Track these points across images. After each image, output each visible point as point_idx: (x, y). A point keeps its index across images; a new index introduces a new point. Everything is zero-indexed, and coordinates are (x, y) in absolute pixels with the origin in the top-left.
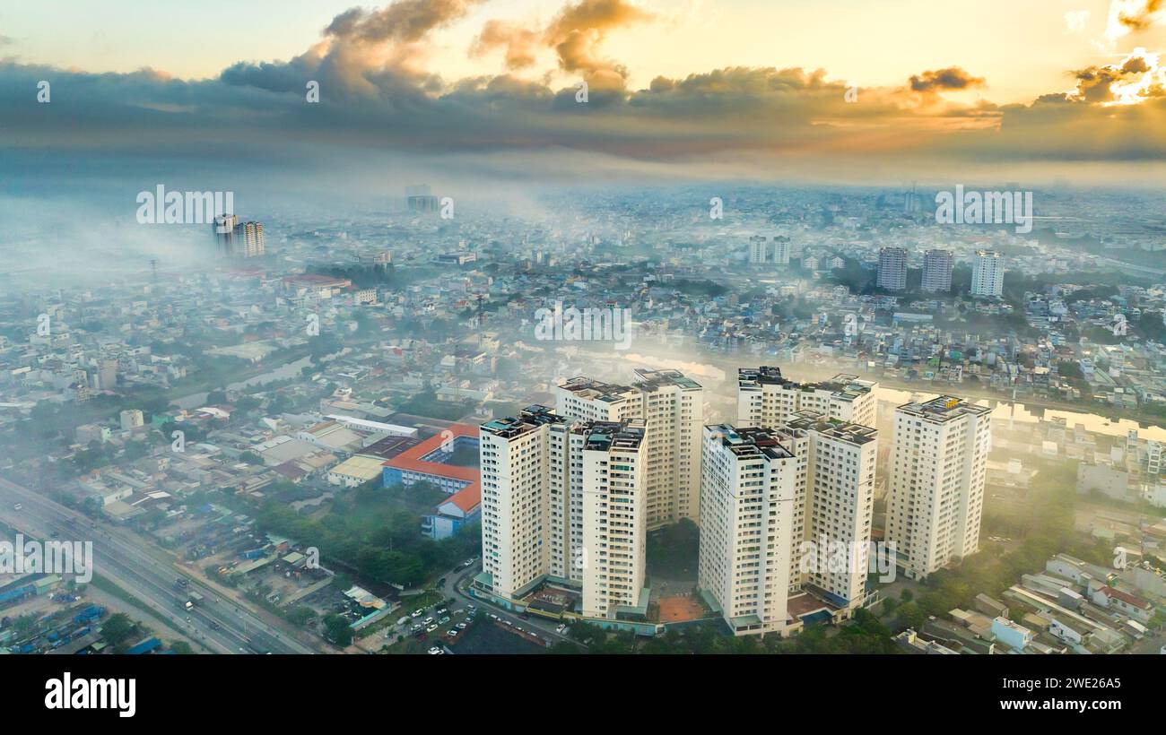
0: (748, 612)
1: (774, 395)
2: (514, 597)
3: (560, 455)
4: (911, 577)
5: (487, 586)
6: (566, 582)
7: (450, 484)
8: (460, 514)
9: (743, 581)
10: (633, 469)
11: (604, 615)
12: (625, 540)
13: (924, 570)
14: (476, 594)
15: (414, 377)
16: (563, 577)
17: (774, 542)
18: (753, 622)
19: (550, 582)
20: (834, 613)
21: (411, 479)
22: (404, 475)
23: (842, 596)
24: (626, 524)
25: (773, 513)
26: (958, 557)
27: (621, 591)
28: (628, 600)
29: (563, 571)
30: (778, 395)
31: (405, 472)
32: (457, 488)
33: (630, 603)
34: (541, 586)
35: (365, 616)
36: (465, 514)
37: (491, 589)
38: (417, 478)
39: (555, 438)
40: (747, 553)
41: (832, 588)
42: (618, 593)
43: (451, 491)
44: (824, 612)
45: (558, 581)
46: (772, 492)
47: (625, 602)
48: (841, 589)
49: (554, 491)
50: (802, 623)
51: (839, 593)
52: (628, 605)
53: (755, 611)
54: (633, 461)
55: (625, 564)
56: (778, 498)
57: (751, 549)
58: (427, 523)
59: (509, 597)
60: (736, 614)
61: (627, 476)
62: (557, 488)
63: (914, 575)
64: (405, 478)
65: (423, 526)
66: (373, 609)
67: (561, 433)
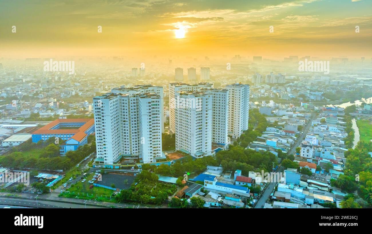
0: (199, 151)
1: (185, 88)
2: (114, 163)
3: (126, 106)
4: (234, 138)
5: (101, 162)
6: (132, 155)
7: (65, 136)
8: (77, 143)
9: (198, 140)
10: (159, 105)
11: (151, 161)
12: (157, 132)
13: (238, 135)
14: (96, 167)
15: (26, 111)
16: (130, 154)
17: (207, 124)
18: (202, 154)
19: (125, 157)
20: (222, 148)
21: (46, 138)
22: (43, 136)
23: (223, 143)
24: (157, 126)
25: (207, 114)
26: (245, 131)
27: (156, 152)
28: (159, 155)
29: (129, 152)
30: (186, 88)
31: (43, 135)
32: (68, 137)
33: (160, 156)
34: (122, 159)
35: (51, 182)
36: (79, 142)
37: (103, 163)
38: (49, 136)
39: (123, 100)
40: (199, 130)
41: (219, 142)
42: (155, 153)
43: (65, 139)
44: (219, 149)
45: (128, 156)
46: (206, 107)
47: (158, 156)
48: (223, 141)
49: (124, 121)
50: (215, 152)
51: (222, 142)
52: (159, 157)
53: (201, 150)
54: (159, 102)
55: (157, 141)
56: (208, 109)
57: (199, 128)
58: (62, 149)
59: (112, 163)
60: (196, 152)
61: (157, 108)
62: (126, 120)
63: (235, 137)
64: (43, 138)
65: (60, 150)
66: (54, 179)
67: (126, 98)
